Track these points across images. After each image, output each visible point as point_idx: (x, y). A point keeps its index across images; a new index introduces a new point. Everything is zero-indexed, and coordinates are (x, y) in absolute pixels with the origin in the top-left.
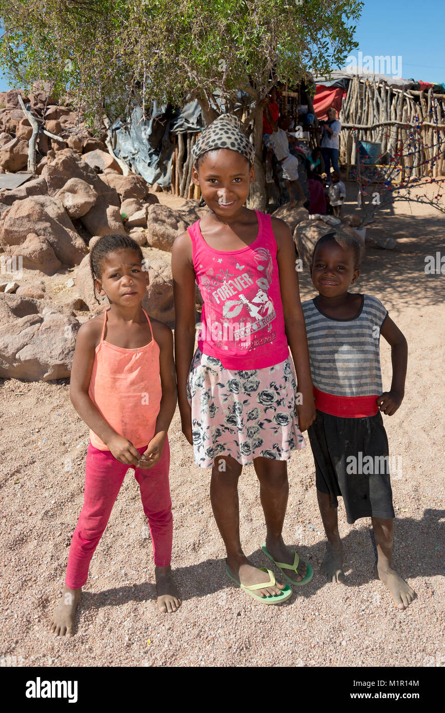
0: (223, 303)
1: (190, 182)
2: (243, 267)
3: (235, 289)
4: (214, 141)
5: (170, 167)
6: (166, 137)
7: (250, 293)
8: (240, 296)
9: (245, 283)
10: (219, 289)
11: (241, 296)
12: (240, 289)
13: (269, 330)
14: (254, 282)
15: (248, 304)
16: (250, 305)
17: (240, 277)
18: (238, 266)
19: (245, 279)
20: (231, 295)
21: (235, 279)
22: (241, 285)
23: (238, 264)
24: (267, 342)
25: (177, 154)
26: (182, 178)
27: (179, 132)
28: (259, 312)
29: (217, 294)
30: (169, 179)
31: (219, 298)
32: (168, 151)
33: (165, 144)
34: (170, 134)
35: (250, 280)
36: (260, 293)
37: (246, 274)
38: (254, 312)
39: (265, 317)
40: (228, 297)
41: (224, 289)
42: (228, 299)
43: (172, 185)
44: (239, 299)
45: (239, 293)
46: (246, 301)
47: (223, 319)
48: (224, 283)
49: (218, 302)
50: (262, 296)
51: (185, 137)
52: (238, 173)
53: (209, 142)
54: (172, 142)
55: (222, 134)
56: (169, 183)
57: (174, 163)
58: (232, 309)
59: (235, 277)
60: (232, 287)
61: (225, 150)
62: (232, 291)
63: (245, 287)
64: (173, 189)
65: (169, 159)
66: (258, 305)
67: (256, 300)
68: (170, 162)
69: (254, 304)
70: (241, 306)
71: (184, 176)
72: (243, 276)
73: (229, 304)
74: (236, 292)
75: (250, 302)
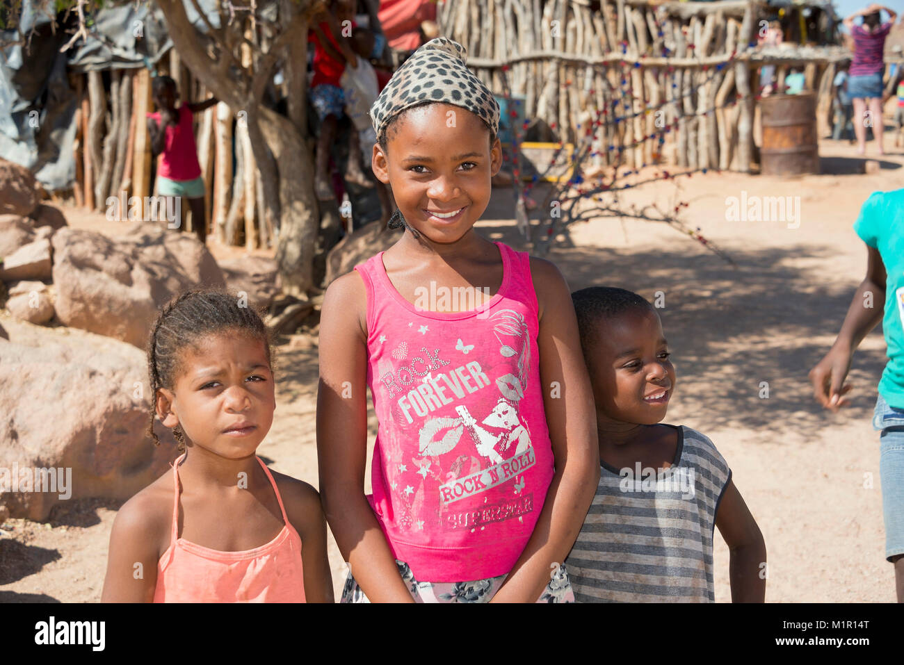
0: (420, 422)
1: (121, 180)
2: (471, 347)
3: (449, 393)
4: (417, 89)
5: (69, 146)
6: (58, 77)
7: (482, 405)
8: (457, 409)
9: (472, 383)
10: (411, 392)
11: (461, 409)
12: (460, 394)
13: (519, 488)
14: (493, 381)
15: (475, 427)
16: (479, 430)
17: (462, 368)
18: (459, 346)
19: (472, 372)
20: (439, 406)
21: (452, 373)
22: (462, 384)
23: (459, 341)
24: (510, 516)
25: (88, 114)
26: (101, 170)
27: (92, 66)
28: (497, 448)
29: (407, 401)
30: (70, 171)
31: (412, 412)
32: (63, 108)
33: (56, 92)
34: (69, 69)
35: (484, 376)
36: (502, 406)
37: (476, 364)
38: (487, 445)
39: (509, 461)
40: (433, 409)
41: (423, 392)
42: (432, 414)
43: (76, 186)
44: (456, 416)
45: (458, 402)
46: (470, 421)
47: (420, 458)
48: (425, 380)
49: (410, 420)
50: (505, 413)
51: (106, 78)
52: (469, 152)
53: (407, 92)
54: (73, 88)
55: (432, 76)
56: (70, 182)
57: (80, 136)
58: (439, 436)
59: (453, 368)
60: (443, 388)
61: (442, 105)
62: (442, 397)
63: (471, 390)
64: (78, 193)
65: (65, 124)
66: (495, 431)
67: (492, 420)
68: (70, 133)
69: (488, 429)
70: (460, 431)
71: (106, 166)
72: (469, 366)
73: (434, 425)
74: (451, 400)
75: (479, 423)
